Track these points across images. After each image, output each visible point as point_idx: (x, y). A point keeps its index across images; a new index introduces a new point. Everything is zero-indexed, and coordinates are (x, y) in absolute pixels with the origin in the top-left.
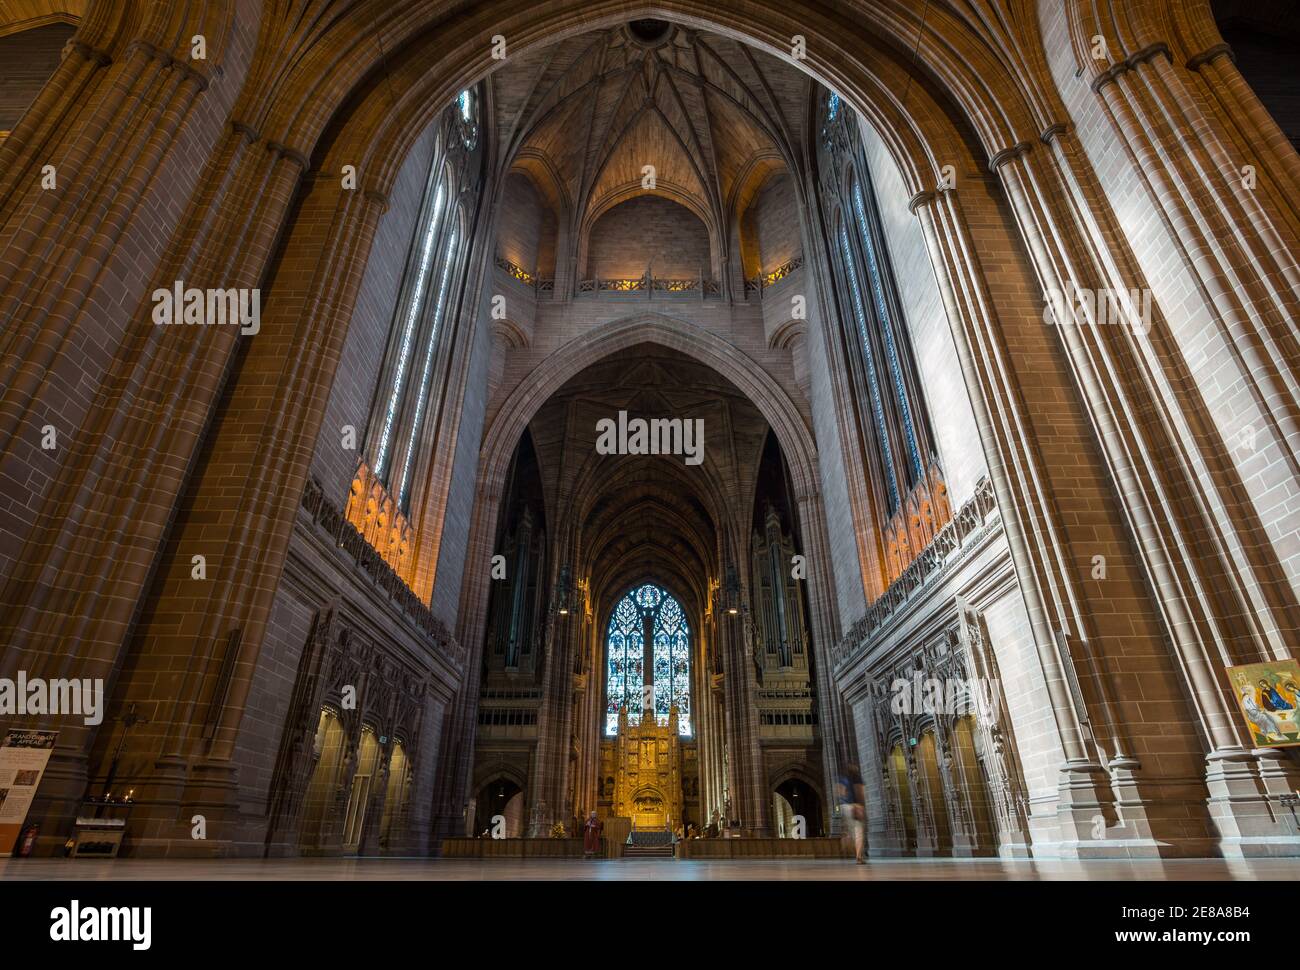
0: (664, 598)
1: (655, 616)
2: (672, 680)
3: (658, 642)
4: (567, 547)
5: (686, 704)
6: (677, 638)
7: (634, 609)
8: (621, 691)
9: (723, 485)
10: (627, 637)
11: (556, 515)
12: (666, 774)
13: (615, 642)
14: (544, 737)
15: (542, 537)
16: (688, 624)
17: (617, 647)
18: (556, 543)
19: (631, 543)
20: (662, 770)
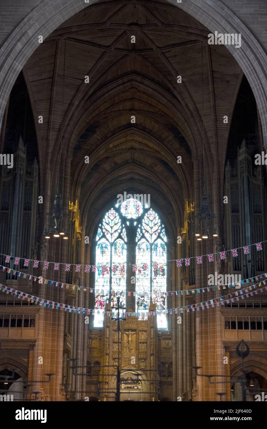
0: (146, 211)
1: (137, 227)
2: (151, 281)
3: (139, 249)
4: (58, 175)
5: (164, 302)
6: (157, 245)
7: (118, 220)
8: (106, 289)
9: (201, 121)
10: (112, 244)
11: (47, 146)
12: (145, 359)
13: (102, 247)
14: (41, 337)
15: (36, 166)
16: (167, 233)
17: (103, 252)
18: (49, 171)
19: (116, 164)
20: (142, 356)
